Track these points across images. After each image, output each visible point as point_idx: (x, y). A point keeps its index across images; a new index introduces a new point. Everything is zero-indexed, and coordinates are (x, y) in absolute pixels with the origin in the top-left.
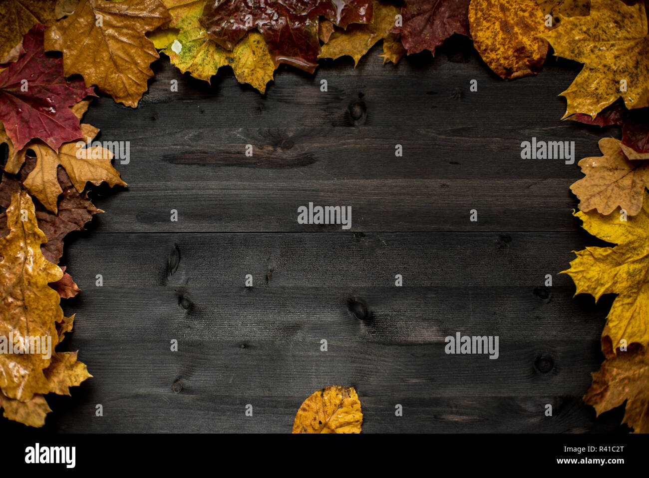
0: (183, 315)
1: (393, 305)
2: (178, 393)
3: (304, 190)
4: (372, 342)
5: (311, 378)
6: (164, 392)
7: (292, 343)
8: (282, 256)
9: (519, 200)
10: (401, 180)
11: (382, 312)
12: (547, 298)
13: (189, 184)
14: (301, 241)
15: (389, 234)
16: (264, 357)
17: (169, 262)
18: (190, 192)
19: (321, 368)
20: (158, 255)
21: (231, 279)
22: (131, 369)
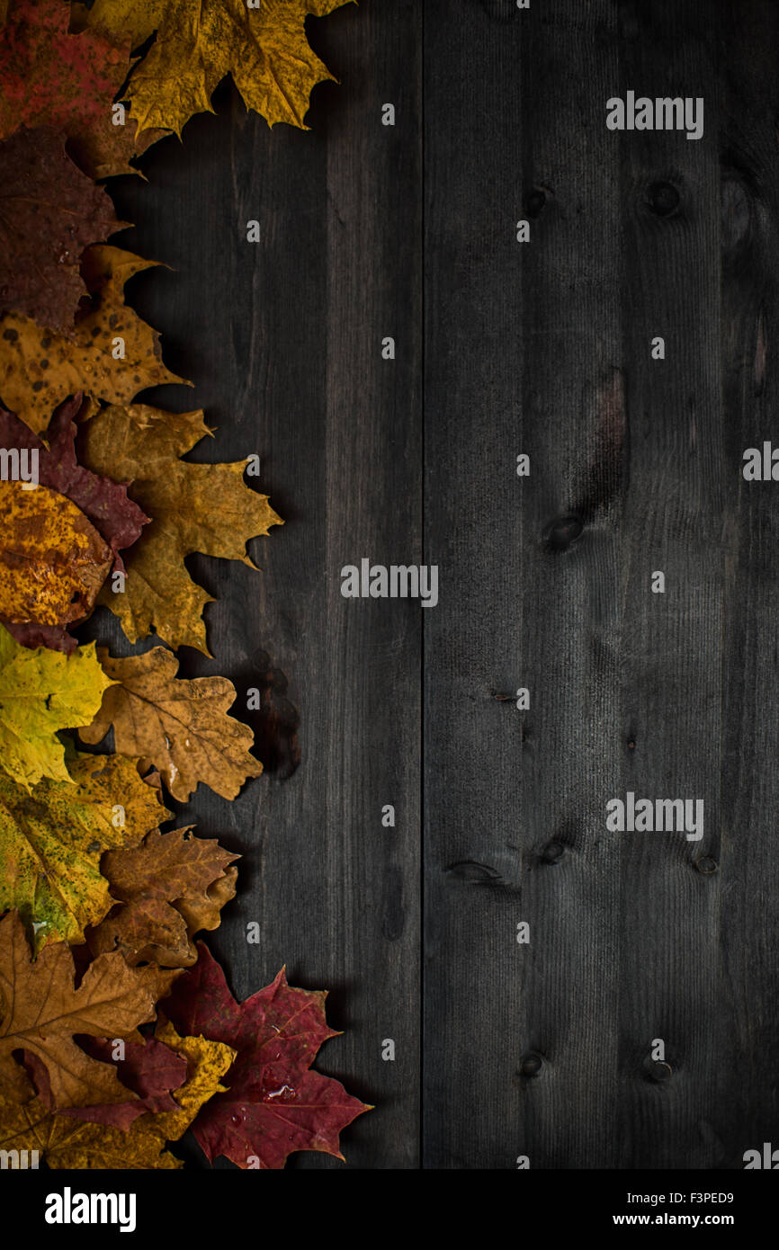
0: (575, 855)
1: (556, 471)
2: (718, 864)
3: (345, 632)
4: (624, 510)
5: (689, 620)
6: (715, 891)
7: (625, 655)
8: (466, 673)
9: (366, 241)
10: (328, 454)
11: (569, 491)
12: (543, 194)
13: (332, 844)
14: (440, 639)
15: (427, 478)
16: (652, 705)
17: (477, 882)
18: (347, 841)
19: (671, 602)
20: (465, 904)
21: (509, 768)
22: (675, 953)
